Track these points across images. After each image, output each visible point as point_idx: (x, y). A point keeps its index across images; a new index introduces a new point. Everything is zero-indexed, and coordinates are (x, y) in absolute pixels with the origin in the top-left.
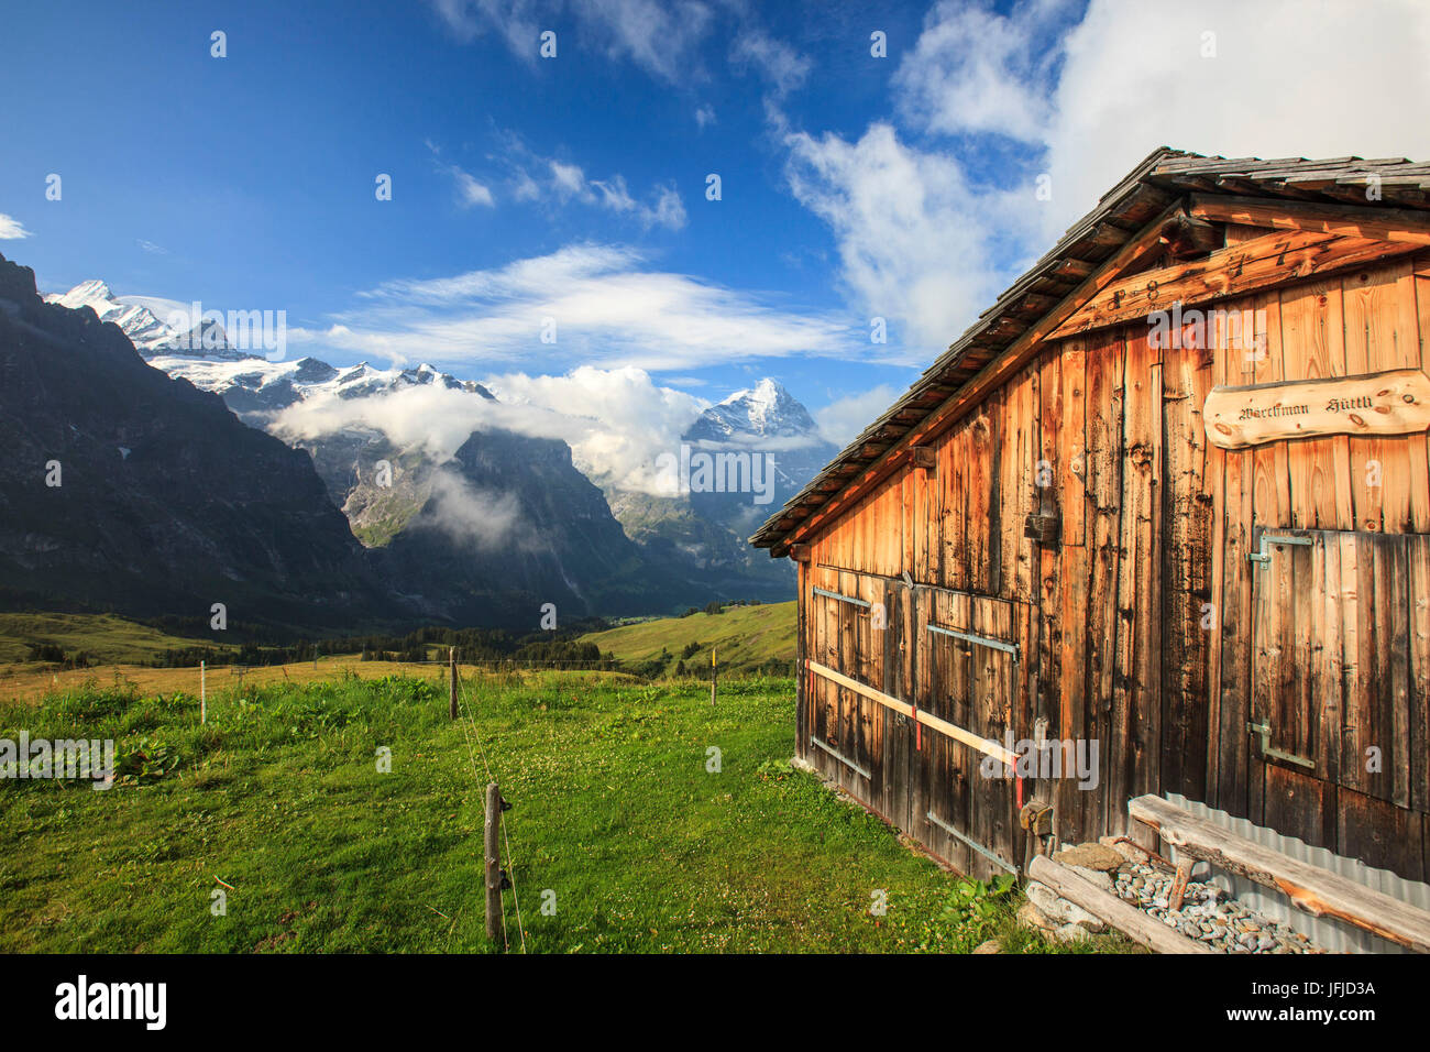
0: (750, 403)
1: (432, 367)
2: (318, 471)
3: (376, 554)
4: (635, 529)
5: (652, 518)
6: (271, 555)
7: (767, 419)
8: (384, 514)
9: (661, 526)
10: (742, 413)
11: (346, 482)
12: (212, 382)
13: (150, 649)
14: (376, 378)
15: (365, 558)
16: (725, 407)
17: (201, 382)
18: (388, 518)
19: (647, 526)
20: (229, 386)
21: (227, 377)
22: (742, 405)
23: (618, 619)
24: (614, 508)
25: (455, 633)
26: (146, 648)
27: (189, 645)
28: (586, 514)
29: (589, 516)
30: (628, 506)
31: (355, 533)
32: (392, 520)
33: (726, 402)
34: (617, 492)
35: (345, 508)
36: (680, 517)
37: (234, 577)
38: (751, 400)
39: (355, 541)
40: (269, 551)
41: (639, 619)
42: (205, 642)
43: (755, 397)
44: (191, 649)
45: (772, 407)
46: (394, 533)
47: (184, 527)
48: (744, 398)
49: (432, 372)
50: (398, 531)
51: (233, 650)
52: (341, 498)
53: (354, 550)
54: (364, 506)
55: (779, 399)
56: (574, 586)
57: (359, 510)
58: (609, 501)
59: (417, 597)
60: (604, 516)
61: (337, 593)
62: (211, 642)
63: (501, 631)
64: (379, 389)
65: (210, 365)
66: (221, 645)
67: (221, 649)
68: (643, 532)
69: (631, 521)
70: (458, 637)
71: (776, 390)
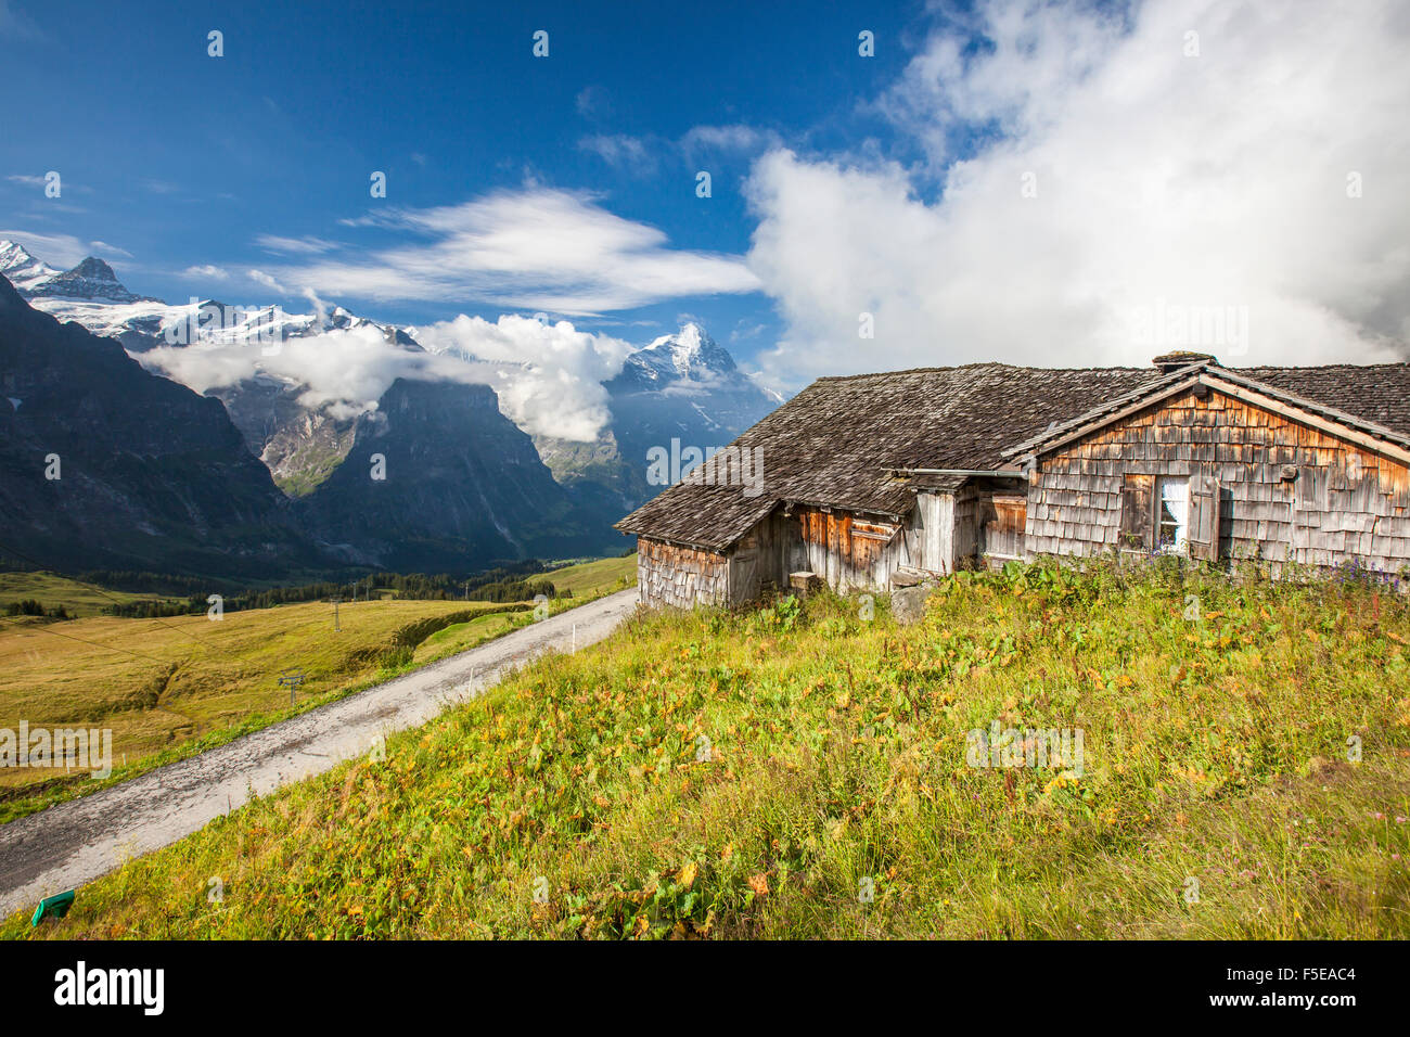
0: (675, 348)
1: (348, 311)
2: (232, 420)
3: (300, 505)
4: (563, 473)
5: (580, 463)
6: (189, 508)
7: (691, 364)
8: (306, 464)
9: (589, 470)
10: (666, 357)
11: (262, 431)
12: (103, 326)
13: (94, 604)
14: (287, 322)
15: (289, 508)
16: (650, 352)
17: (91, 326)
18: (310, 467)
19: (575, 471)
20: (123, 331)
21: (120, 321)
22: (666, 350)
23: (550, 562)
24: (542, 453)
25: (405, 578)
26: (90, 604)
27: (134, 599)
28: (515, 459)
29: (517, 462)
30: (555, 451)
31: (277, 483)
32: (314, 469)
33: (652, 347)
34: (544, 438)
35: (264, 458)
36: (608, 461)
37: (151, 532)
38: (676, 345)
39: (278, 491)
40: (186, 504)
41: (571, 561)
42: (149, 595)
43: (680, 341)
44: (139, 603)
45: (696, 352)
46: (318, 483)
47: (92, 481)
48: (668, 343)
49: (349, 316)
50: (322, 481)
51: (182, 603)
52: (257, 447)
53: (278, 501)
54: (284, 456)
55: (702, 344)
56: (505, 531)
57: (278, 460)
58: (536, 446)
59: (345, 546)
60: (533, 461)
61: (263, 544)
62: (157, 595)
63: (445, 576)
64: (291, 334)
65: (99, 308)
66: (168, 598)
67: (169, 602)
68: (571, 476)
69: (558, 466)
70: (408, 583)
71: (700, 335)
